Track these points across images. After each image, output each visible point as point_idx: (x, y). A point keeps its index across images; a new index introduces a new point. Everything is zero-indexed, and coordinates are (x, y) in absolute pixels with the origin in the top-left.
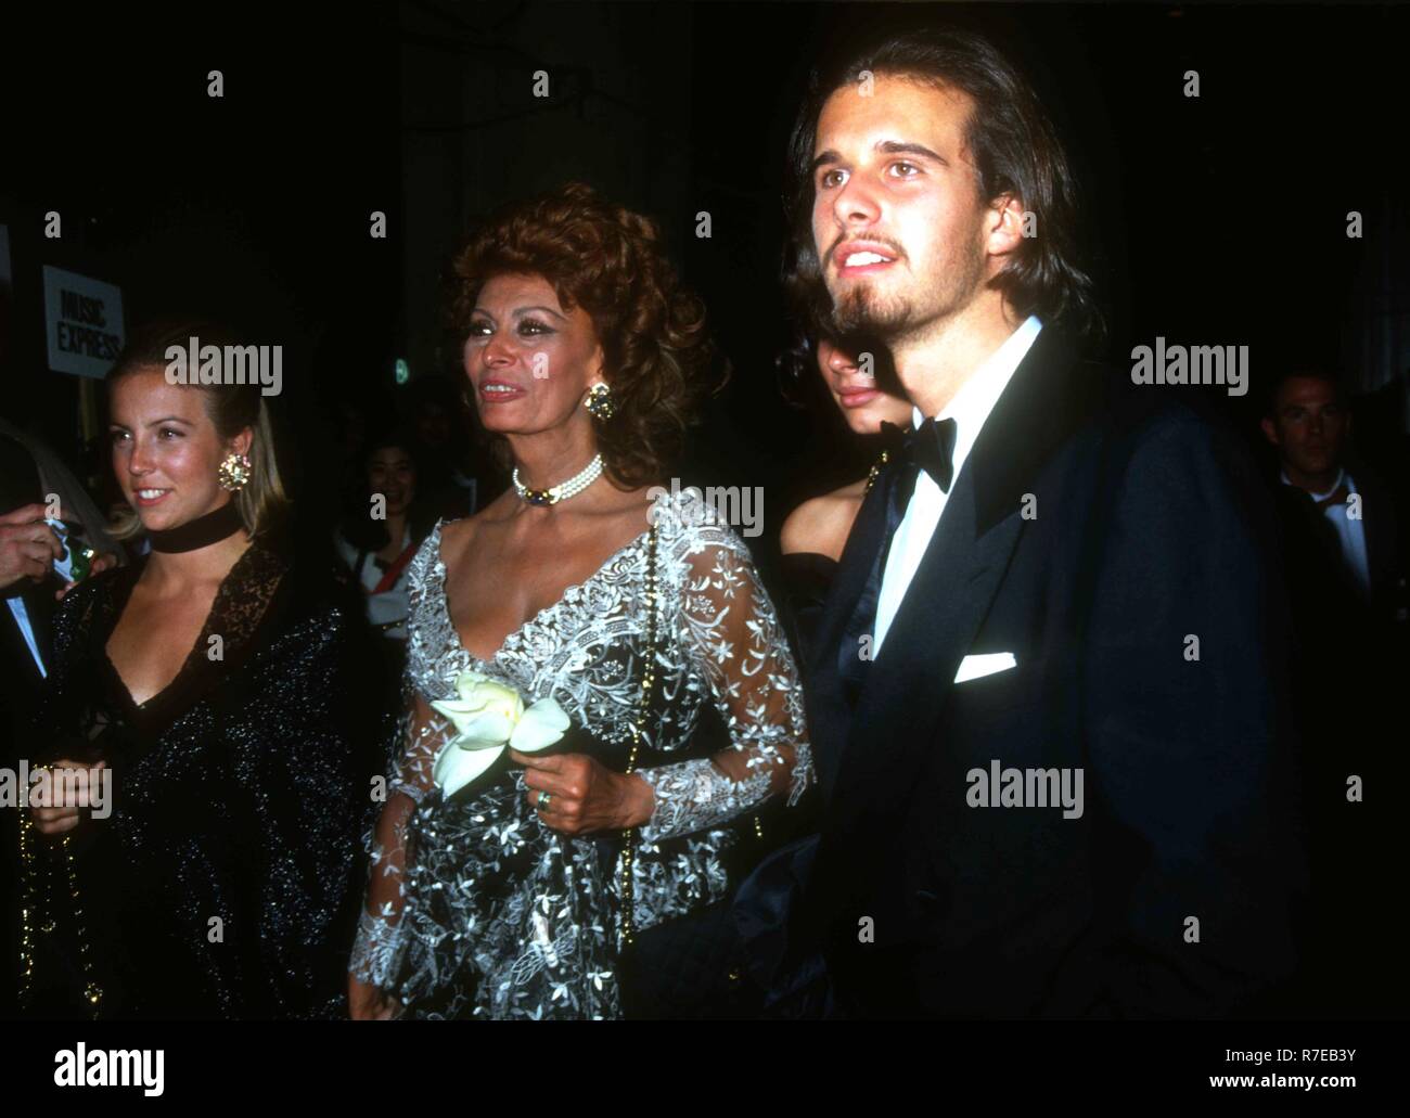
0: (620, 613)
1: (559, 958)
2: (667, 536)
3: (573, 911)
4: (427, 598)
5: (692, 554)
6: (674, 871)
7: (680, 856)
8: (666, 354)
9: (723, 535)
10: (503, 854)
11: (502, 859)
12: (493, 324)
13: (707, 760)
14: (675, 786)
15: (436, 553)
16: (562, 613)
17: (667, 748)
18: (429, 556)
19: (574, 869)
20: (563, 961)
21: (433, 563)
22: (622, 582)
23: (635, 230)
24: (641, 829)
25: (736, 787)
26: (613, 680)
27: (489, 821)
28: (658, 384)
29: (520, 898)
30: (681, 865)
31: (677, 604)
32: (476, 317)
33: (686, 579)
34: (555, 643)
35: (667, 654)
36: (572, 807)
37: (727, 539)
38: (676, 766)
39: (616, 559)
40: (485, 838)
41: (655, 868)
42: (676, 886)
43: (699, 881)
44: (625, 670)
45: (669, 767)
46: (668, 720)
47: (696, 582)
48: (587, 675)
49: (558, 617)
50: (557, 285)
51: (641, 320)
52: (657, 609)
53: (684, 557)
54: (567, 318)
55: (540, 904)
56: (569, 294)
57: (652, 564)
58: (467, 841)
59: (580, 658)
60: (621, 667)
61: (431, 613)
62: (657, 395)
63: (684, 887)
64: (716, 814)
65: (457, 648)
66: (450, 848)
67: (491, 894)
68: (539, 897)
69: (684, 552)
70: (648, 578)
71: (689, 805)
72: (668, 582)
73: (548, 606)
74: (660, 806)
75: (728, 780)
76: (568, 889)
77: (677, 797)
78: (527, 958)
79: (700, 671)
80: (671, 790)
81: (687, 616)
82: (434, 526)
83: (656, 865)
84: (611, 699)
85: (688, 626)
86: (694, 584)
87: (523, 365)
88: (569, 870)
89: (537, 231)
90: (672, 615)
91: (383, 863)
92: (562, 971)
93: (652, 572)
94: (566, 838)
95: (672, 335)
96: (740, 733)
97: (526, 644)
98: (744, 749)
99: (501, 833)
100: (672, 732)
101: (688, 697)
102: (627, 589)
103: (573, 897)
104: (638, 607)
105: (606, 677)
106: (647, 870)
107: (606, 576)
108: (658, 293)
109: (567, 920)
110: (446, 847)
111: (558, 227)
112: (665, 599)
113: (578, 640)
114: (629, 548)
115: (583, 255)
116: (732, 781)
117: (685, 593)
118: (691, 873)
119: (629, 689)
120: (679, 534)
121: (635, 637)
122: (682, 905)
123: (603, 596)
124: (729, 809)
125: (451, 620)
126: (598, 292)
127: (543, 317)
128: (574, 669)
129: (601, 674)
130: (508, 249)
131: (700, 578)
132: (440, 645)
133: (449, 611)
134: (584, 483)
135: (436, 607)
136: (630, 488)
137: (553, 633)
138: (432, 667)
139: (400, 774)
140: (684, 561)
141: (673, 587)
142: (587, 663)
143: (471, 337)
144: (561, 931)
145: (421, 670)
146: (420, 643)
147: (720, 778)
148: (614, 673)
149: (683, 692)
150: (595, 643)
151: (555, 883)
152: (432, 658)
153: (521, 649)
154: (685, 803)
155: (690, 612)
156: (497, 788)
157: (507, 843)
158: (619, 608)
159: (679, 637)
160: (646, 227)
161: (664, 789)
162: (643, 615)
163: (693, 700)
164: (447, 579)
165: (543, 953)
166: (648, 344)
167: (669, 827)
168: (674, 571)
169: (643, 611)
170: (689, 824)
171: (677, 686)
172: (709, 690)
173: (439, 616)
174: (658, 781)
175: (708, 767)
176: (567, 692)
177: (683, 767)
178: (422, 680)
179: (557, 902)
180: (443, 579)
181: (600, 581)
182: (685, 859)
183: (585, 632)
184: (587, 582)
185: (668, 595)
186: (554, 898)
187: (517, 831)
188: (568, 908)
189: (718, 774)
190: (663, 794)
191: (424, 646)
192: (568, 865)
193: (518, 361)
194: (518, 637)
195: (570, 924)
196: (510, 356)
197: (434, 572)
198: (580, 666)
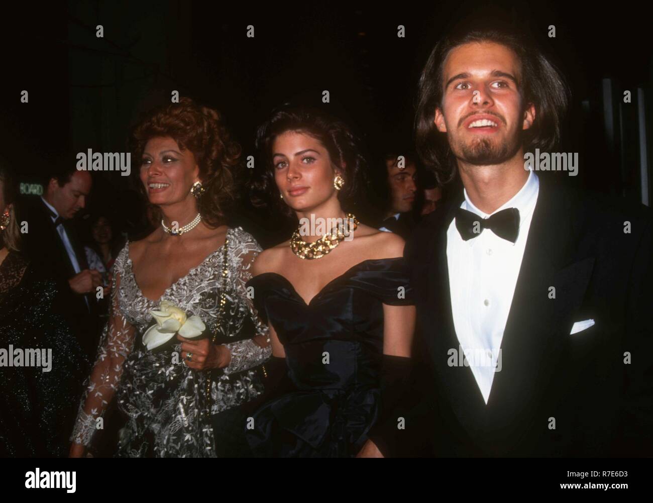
0: (213, 279)
1: (189, 423)
2: (232, 246)
3: (196, 403)
4: (125, 275)
5: (243, 254)
6: (235, 388)
7: (238, 381)
8: (225, 168)
9: (256, 246)
10: (166, 380)
11: (166, 382)
12: (152, 158)
13: (250, 340)
14: (239, 350)
15: (127, 255)
16: (188, 279)
17: (231, 335)
18: (124, 257)
19: (198, 386)
20: (191, 424)
21: (127, 260)
22: (213, 266)
23: (210, 116)
24: (224, 369)
25: (263, 350)
26: (210, 307)
27: (161, 366)
28: (222, 180)
29: (173, 399)
30: (238, 385)
31: (236, 275)
32: (145, 156)
33: (240, 264)
34: (186, 292)
35: (232, 296)
36: (201, 359)
37: (257, 248)
38: (238, 342)
39: (211, 256)
40: (159, 373)
41: (227, 386)
42: (236, 394)
43: (245, 392)
44: (215, 302)
45: (236, 343)
46: (232, 323)
47: (245, 266)
48: (200, 305)
49: (187, 281)
50: (177, 141)
51: (214, 154)
52: (227, 277)
53: (240, 255)
54: (182, 154)
55: (182, 400)
56: (183, 144)
57: (225, 258)
58: (150, 375)
59: (197, 298)
60: (213, 301)
61: (128, 281)
62: (222, 185)
63: (239, 394)
64: (254, 362)
65: (141, 296)
66: (143, 377)
67: (161, 397)
68: (182, 397)
69: (240, 253)
70: (224, 264)
71: (244, 358)
72: (232, 266)
73: (183, 277)
74: (233, 359)
75: (260, 347)
76: (195, 394)
77: (240, 355)
78: (175, 422)
79: (246, 304)
80: (237, 352)
81: (241, 280)
82: (125, 244)
83: (228, 385)
84: (209, 315)
85: (241, 284)
86: (244, 267)
87: (166, 175)
88: (196, 386)
89: (168, 118)
90: (234, 280)
91: (95, 391)
92: (190, 428)
93: (225, 262)
94: (195, 372)
95: (228, 160)
96: (262, 329)
97: (174, 292)
98: (265, 335)
99: (166, 370)
100: (233, 328)
101: (240, 314)
102: (216, 269)
103: (196, 398)
104: (219, 276)
105: (208, 306)
106: (224, 387)
107: (207, 264)
108: (221, 142)
109: (193, 407)
110: (141, 376)
111: (176, 116)
112: (231, 273)
113: (196, 290)
114: (216, 252)
115: (188, 127)
116: (261, 348)
117: (239, 269)
118: (242, 388)
119: (217, 311)
120: (237, 246)
121: (218, 289)
122: (238, 403)
123: (206, 272)
124: (260, 360)
125: (137, 284)
126: (195, 142)
127: (172, 154)
128: (194, 302)
129: (206, 304)
130: (155, 126)
131: (246, 264)
132: (133, 295)
133: (135, 280)
134: (193, 225)
135: (129, 278)
136: (213, 228)
137: (185, 288)
138: (131, 305)
139: (105, 352)
140: (239, 257)
141: (235, 268)
142: (200, 300)
143: (143, 165)
144: (191, 411)
145: (126, 307)
146: (124, 295)
147: (256, 347)
148: (211, 304)
149: (237, 312)
150: (204, 291)
151: (189, 391)
152: (130, 301)
153: (172, 294)
154: (243, 358)
155: (242, 278)
156: (165, 352)
157: (169, 375)
158: (213, 276)
159: (236, 290)
160: (215, 115)
161: (234, 352)
162: (221, 280)
163: (242, 315)
164: (133, 267)
165: (182, 420)
166: (217, 165)
167: (236, 368)
168: (235, 261)
169: (221, 278)
170: (243, 366)
171: (236, 309)
172: (249, 311)
173: (131, 283)
174: (232, 348)
175: (251, 342)
176: (192, 312)
177: (241, 343)
178: (126, 311)
179: (190, 399)
180: (131, 266)
181: (204, 266)
182: (240, 383)
183: (199, 286)
184: (199, 266)
185: (232, 272)
186: (189, 398)
187: (173, 370)
188: (194, 402)
189: (256, 345)
190: (234, 354)
191: (126, 296)
192: (196, 384)
193: (163, 174)
194: (170, 290)
195: (194, 409)
196: (160, 172)
197: (127, 264)
198: (197, 301)
